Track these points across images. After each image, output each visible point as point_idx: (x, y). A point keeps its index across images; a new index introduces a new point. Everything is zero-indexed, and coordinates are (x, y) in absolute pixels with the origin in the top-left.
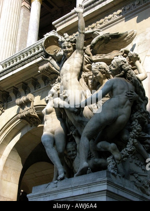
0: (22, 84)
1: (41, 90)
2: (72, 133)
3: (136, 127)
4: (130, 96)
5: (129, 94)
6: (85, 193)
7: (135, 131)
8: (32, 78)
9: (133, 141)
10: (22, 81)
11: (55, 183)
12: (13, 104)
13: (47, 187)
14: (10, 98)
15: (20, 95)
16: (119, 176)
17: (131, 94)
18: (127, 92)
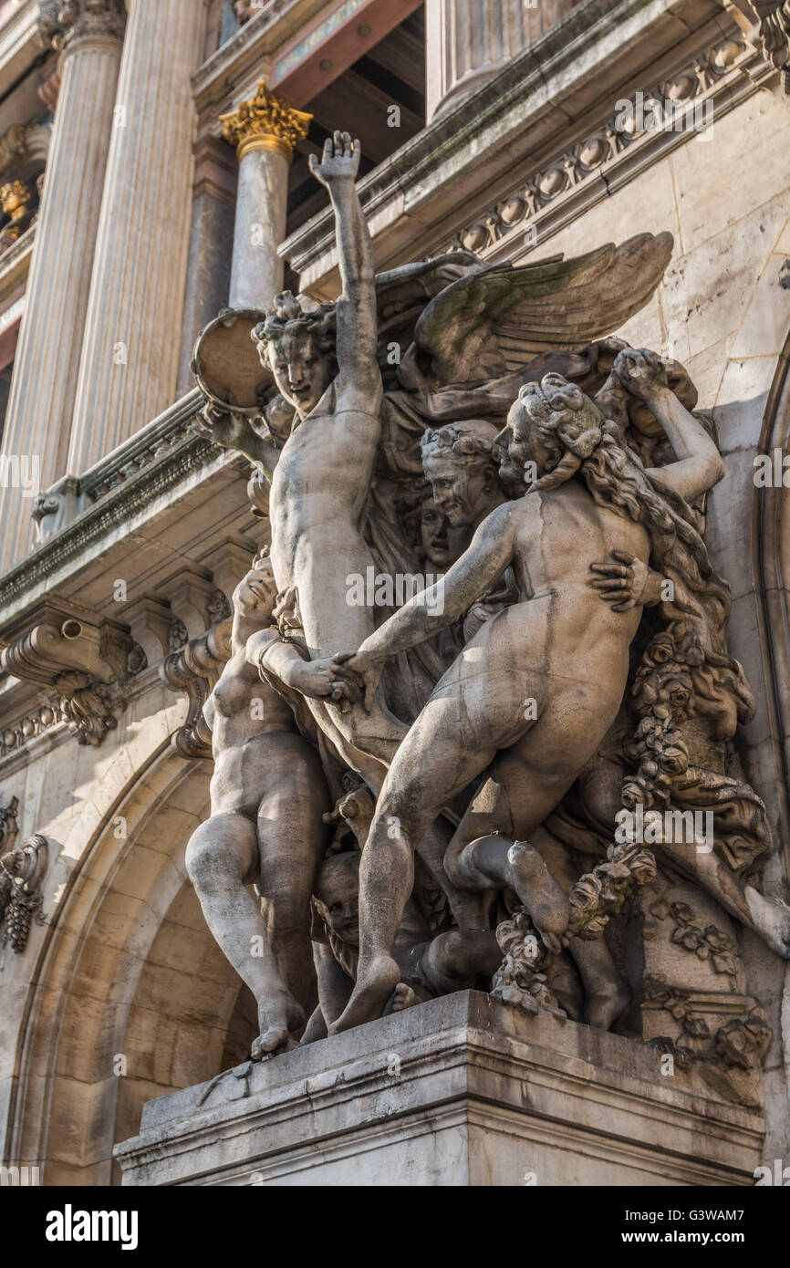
0: (185, 576)
3: (659, 748)
5: (607, 574)
7: (653, 767)
8: (230, 540)
10: (182, 562)
11: (239, 1074)
12: (152, 683)
13: (203, 1101)
14: (141, 654)
15: (183, 637)
16: (556, 1017)
17: (617, 575)
18: (594, 566)
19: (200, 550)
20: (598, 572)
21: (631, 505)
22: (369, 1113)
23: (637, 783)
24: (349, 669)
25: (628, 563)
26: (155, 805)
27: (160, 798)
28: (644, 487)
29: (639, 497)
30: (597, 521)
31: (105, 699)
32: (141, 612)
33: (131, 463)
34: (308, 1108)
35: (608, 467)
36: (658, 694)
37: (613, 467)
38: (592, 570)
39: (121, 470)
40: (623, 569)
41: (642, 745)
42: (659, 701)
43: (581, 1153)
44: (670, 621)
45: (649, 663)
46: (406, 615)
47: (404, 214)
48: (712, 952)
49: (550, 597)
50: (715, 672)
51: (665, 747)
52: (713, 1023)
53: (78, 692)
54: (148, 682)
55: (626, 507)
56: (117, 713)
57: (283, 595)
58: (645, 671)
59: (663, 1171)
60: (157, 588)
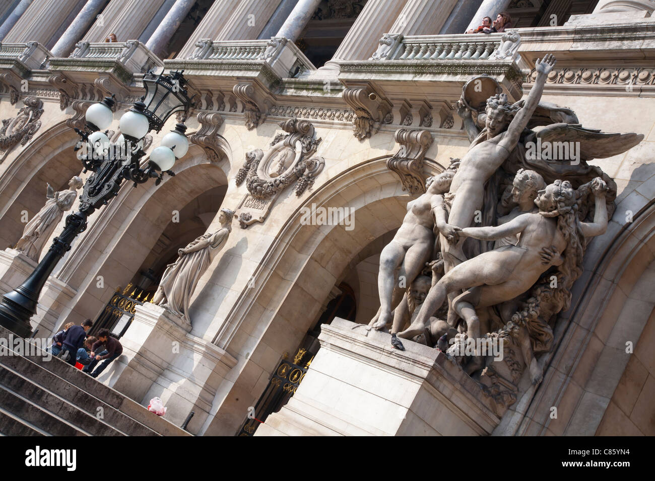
0: (423, 103)
1: (449, 132)
2: (434, 264)
3: (531, 309)
4: (546, 256)
5: (546, 253)
6: (396, 367)
7: (526, 314)
8: (445, 102)
9: (512, 329)
10: (424, 98)
11: (367, 328)
12: (391, 131)
13: (353, 329)
14: (392, 117)
15: (410, 122)
16: (459, 368)
17: (549, 255)
18: (544, 249)
19: (433, 98)
20: (544, 251)
21: (566, 235)
22: (398, 365)
23: (519, 316)
24: (457, 233)
25: (554, 252)
26: (369, 175)
27: (372, 174)
28: (574, 232)
29: (570, 234)
30: (553, 234)
31: (371, 126)
32: (400, 104)
33: (426, 44)
34: (382, 352)
35: (566, 221)
36: (541, 293)
37: (568, 221)
38: (543, 249)
39: (421, 45)
40: (552, 254)
41: (527, 305)
42: (540, 295)
43: (446, 406)
44: (559, 271)
45: (545, 281)
46: (482, 231)
47: (569, 51)
48: (513, 369)
49: (525, 250)
50: (562, 293)
51: (533, 310)
52: (502, 388)
53: (363, 118)
54: (389, 130)
55: (565, 235)
56: (373, 133)
57: (451, 194)
58: (542, 282)
59: (465, 420)
60: (411, 100)
